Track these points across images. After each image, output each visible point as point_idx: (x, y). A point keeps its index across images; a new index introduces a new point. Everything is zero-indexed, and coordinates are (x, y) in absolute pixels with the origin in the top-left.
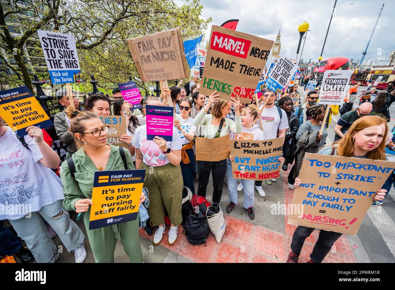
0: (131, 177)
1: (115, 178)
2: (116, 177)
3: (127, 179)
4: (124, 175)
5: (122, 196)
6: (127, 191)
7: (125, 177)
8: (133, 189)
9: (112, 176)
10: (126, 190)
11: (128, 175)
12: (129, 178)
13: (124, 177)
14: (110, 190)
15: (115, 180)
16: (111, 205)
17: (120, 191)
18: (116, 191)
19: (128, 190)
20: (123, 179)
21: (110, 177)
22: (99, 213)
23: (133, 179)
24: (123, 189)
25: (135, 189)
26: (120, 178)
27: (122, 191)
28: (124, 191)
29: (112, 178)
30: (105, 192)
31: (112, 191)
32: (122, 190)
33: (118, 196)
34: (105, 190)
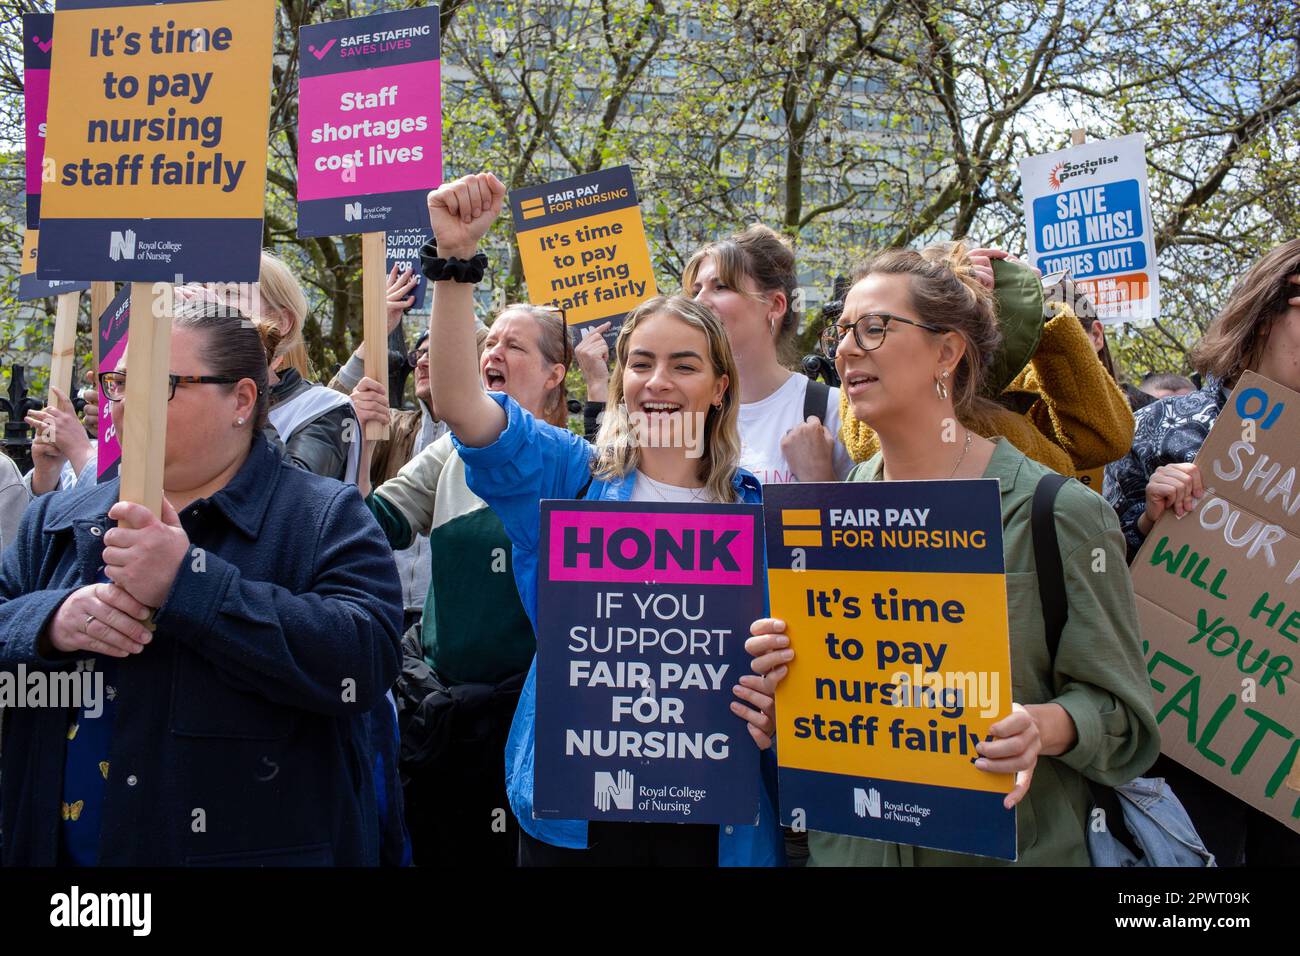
0: (929, 528)
1: (850, 526)
2: (849, 518)
3: (905, 540)
4: (888, 512)
5: (902, 650)
6: (920, 617)
7: (895, 525)
8: (953, 611)
9: (833, 512)
10: (913, 609)
11: (907, 512)
12: (914, 529)
13: (889, 524)
14: (837, 593)
15: (851, 538)
16: (856, 697)
17: (886, 609)
18: (866, 607)
19: (927, 610)
20: (884, 534)
21: (825, 518)
22: (812, 727)
23: (938, 540)
24: (899, 598)
25: (961, 609)
26: (872, 528)
27: (895, 617)
28: (907, 617)
29: (833, 524)
30: (817, 605)
31: (846, 603)
32: (894, 603)
33: (881, 645)
34: (816, 595)
